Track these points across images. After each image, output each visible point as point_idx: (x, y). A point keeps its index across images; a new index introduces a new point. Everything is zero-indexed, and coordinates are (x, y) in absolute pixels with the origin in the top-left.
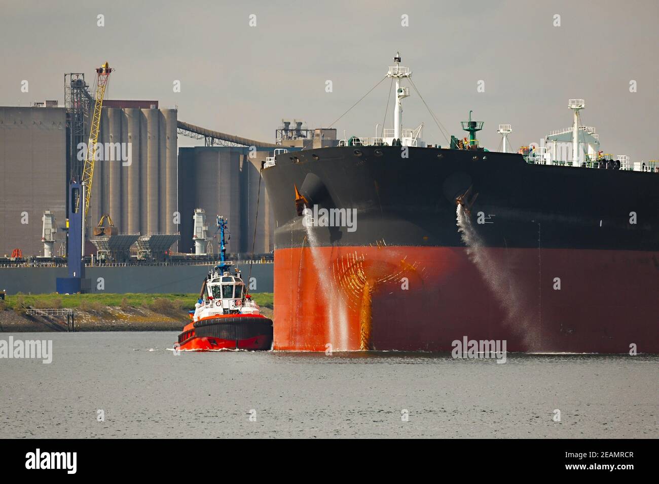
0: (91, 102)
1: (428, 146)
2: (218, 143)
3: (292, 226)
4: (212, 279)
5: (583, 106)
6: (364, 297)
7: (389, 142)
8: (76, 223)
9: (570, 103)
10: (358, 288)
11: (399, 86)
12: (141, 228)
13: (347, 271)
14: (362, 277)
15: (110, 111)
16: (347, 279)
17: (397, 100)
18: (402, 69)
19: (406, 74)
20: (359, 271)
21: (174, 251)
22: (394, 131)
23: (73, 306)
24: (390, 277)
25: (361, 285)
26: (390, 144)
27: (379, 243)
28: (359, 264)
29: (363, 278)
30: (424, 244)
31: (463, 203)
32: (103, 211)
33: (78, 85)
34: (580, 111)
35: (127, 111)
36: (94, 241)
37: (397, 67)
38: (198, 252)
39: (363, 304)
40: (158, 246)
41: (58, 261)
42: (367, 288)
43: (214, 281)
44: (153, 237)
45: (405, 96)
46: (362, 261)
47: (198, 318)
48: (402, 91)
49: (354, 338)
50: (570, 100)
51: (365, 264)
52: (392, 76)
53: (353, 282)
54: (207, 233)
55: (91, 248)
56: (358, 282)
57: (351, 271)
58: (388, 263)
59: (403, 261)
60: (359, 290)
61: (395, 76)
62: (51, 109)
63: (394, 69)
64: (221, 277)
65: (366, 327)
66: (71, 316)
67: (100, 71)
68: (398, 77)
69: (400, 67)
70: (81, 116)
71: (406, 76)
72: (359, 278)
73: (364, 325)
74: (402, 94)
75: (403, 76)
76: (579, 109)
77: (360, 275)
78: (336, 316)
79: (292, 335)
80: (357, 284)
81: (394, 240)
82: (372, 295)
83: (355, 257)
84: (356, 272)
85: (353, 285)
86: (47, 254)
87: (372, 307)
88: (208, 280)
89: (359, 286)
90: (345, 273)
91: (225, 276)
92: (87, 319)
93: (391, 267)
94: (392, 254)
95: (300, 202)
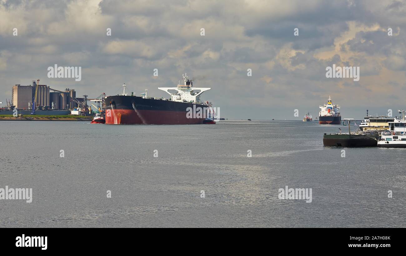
0: (36, 85)
2: (56, 92)
3: (109, 106)
8: (34, 104)
12: (44, 105)
15: (39, 87)
17: (124, 89)
21: (49, 109)
22: (124, 94)
23: (33, 117)
24: (123, 114)
27: (122, 109)
30: (128, 109)
31: (134, 104)
32: (38, 102)
33: (34, 83)
35: (42, 87)
36: (37, 107)
37: (124, 85)
38: (52, 109)
40: (46, 108)
41: (31, 110)
42: (120, 115)
44: (46, 106)
49: (118, 122)
51: (120, 112)
53: (118, 114)
54: (54, 106)
55: (36, 108)
62: (30, 86)
66: (33, 118)
67: (38, 80)
70: (35, 87)
71: (126, 86)
73: (120, 120)
78: (116, 120)
79: (109, 121)
81: (124, 109)
82: (121, 116)
83: (118, 111)
86: (29, 109)
87: (121, 118)
92: (35, 119)
93: (124, 112)
94: (124, 110)
95: (111, 103)
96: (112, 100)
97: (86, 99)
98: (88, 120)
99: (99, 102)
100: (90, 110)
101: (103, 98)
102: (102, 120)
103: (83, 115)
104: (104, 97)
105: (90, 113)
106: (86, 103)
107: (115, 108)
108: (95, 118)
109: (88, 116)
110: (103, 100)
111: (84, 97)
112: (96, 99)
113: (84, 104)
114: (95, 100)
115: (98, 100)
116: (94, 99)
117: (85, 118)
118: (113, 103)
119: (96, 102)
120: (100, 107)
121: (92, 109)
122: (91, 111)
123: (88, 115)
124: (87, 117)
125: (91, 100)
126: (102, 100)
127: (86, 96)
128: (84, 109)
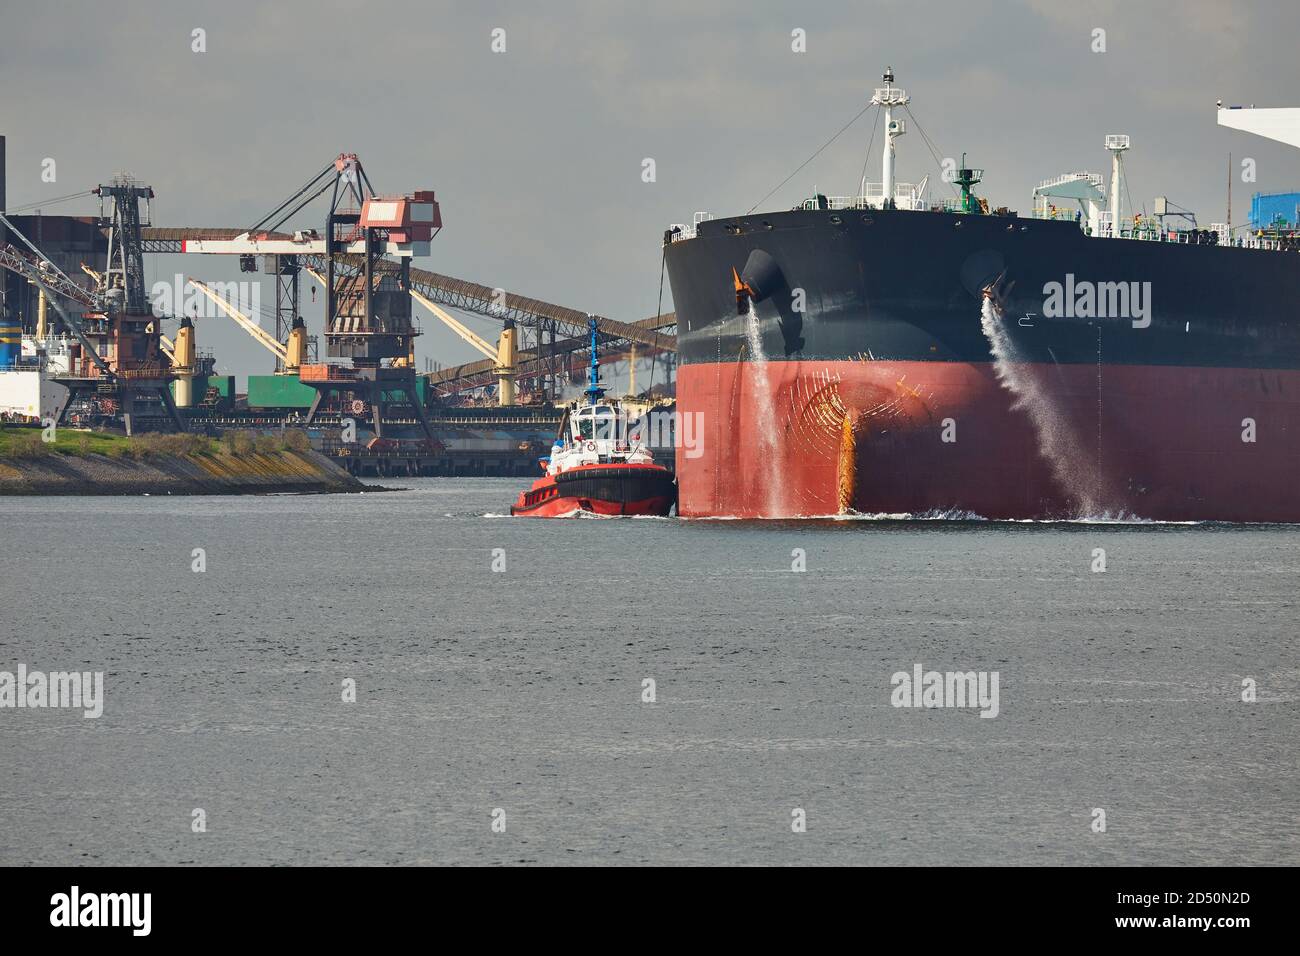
1: (933, 208)
3: (723, 328)
4: (579, 410)
5: (1127, 146)
6: (844, 437)
7: (878, 203)
9: (1107, 141)
10: (834, 424)
11: (891, 118)
13: (815, 397)
14: (838, 406)
16: (815, 411)
17: (888, 139)
18: (895, 93)
19: (901, 100)
20: (834, 398)
22: (881, 187)
24: (881, 408)
25: (838, 420)
26: (880, 207)
27: (863, 356)
28: (833, 387)
29: (840, 408)
30: (931, 358)
31: (992, 296)
34: (1123, 152)
37: (888, 89)
39: (842, 449)
42: (849, 422)
43: (583, 413)
45: (900, 133)
46: (837, 383)
47: (559, 468)
48: (895, 126)
50: (1108, 137)
51: (842, 388)
52: (881, 104)
53: (825, 415)
56: (832, 415)
57: (820, 397)
58: (877, 386)
59: (899, 384)
60: (835, 427)
61: (886, 103)
63: (883, 93)
64: (594, 408)
65: (847, 482)
68: (889, 104)
69: (892, 90)
71: (901, 103)
72: (834, 409)
73: (844, 479)
74: (896, 130)
75: (898, 104)
76: (1121, 150)
77: (835, 403)
79: (717, 493)
80: (831, 418)
81: (886, 351)
82: (856, 434)
83: (825, 375)
84: (829, 399)
85: (825, 418)
88: (572, 411)
89: (835, 421)
90: (811, 402)
91: (600, 404)
93: (886, 392)
94: (883, 372)
95: (743, 294)
96: (757, 260)
97: (135, 235)
98: (157, 475)
99: (288, 265)
100: (179, 359)
101: (335, 219)
102: (638, 474)
103: (95, 420)
104: (343, 208)
105: (180, 394)
106: (136, 277)
107: (789, 341)
108: (564, 460)
109: (162, 429)
110: (336, 247)
111: (109, 208)
112: (255, 234)
113: (106, 286)
114: (242, 245)
115: (273, 235)
116: (230, 234)
117: (126, 458)
118: (772, 292)
119: (248, 262)
120: (299, 324)
121: (203, 350)
122: (201, 371)
123: (158, 416)
124: (145, 442)
125: (192, 246)
126: (320, 246)
127: (128, 197)
128: (112, 353)
